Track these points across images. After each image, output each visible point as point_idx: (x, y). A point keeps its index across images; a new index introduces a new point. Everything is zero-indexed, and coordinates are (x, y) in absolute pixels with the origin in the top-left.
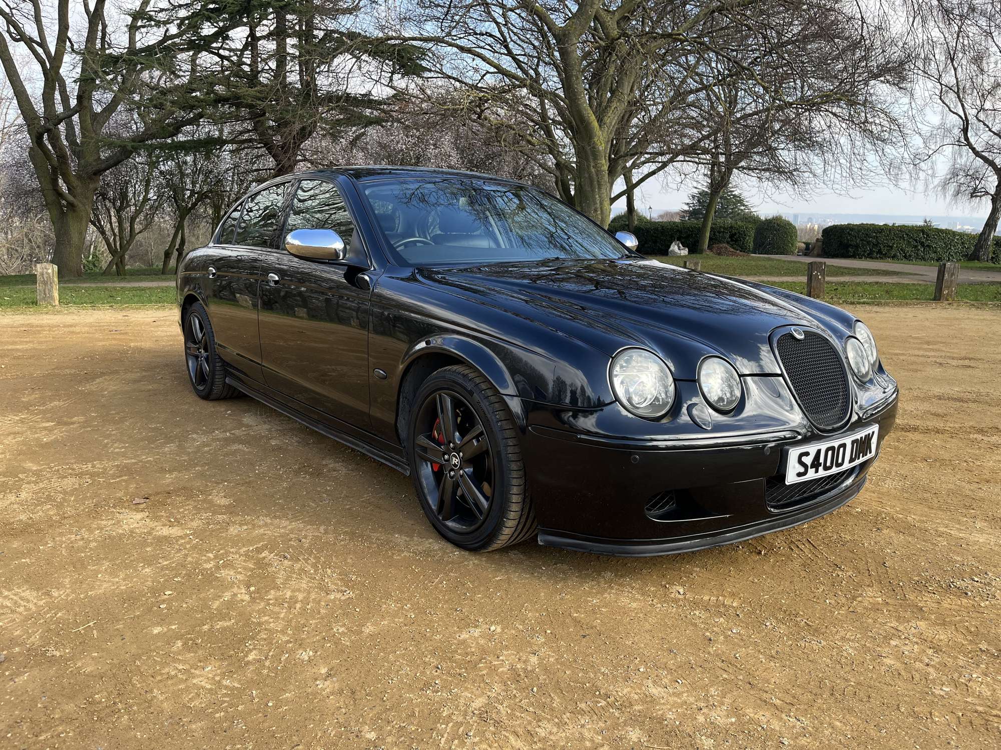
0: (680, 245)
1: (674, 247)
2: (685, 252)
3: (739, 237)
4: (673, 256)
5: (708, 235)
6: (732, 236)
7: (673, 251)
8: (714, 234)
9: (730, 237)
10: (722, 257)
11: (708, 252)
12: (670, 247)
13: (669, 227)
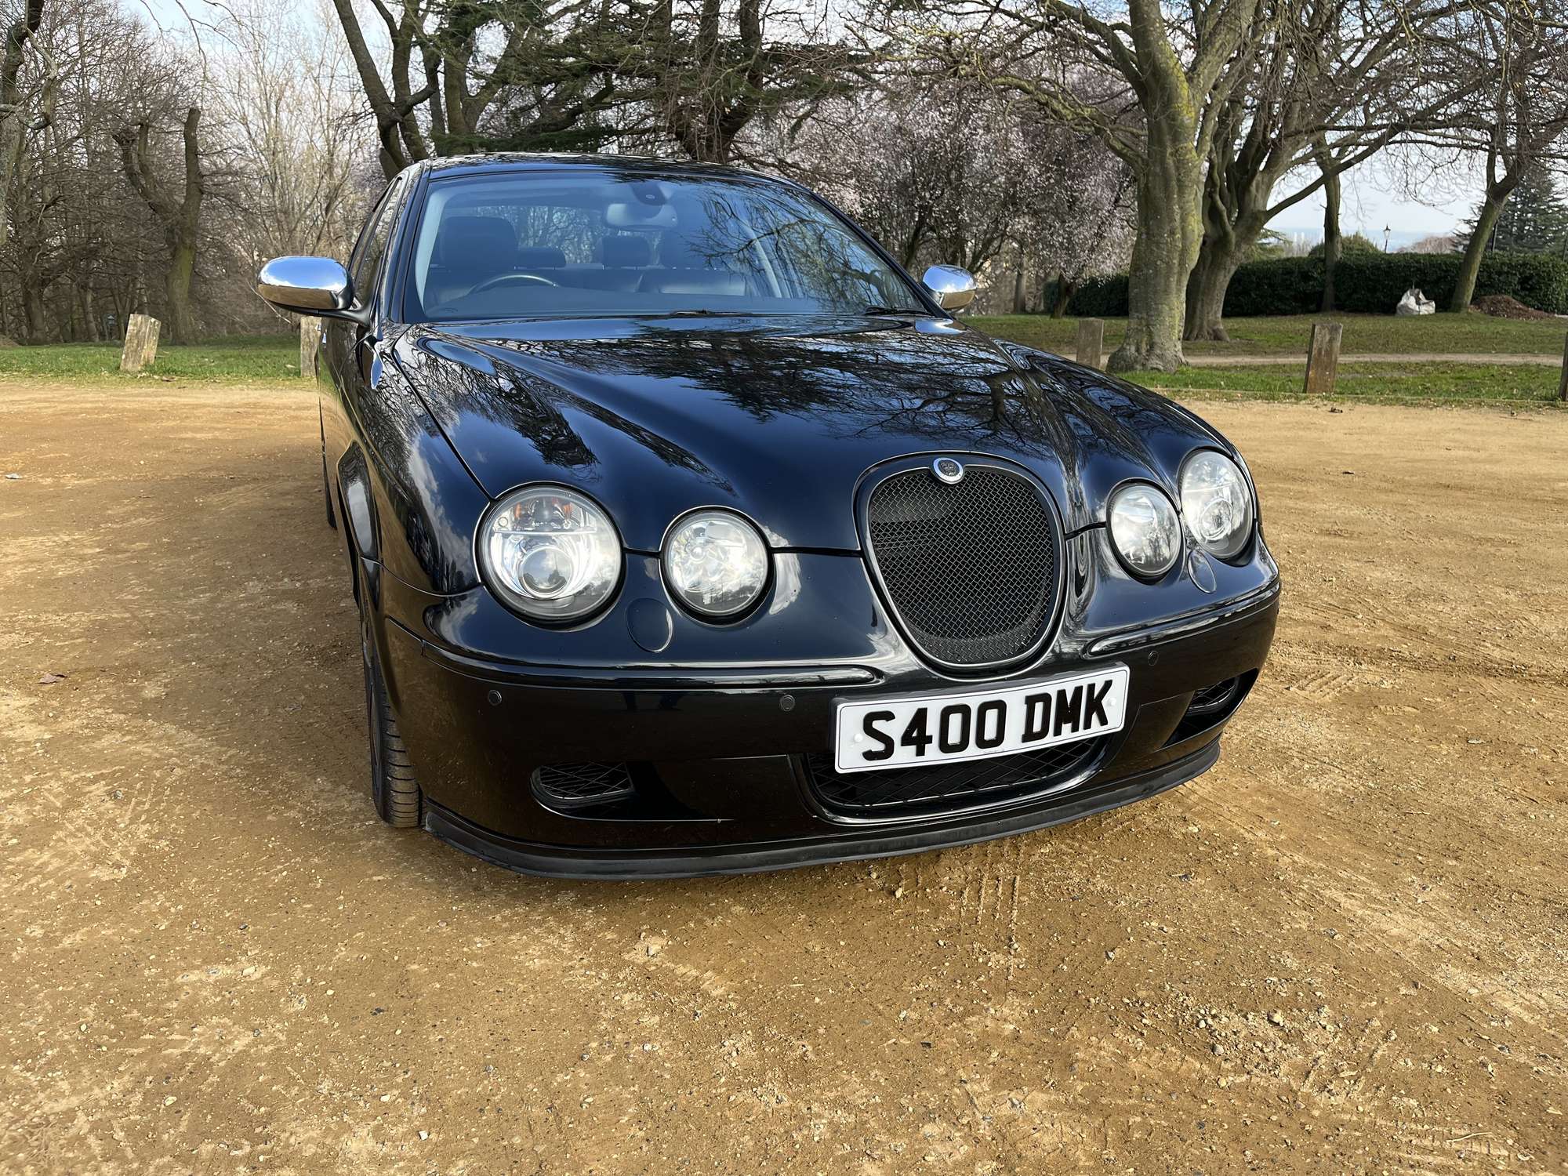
0: (1421, 296)
1: (1409, 300)
2: (1428, 308)
3: (1539, 282)
4: (1403, 316)
5: (1473, 278)
6: (1524, 281)
7: (1405, 306)
8: (1490, 277)
9: (1519, 283)
10: (1496, 319)
11: (1472, 310)
12: (1400, 299)
13: (1403, 263)
